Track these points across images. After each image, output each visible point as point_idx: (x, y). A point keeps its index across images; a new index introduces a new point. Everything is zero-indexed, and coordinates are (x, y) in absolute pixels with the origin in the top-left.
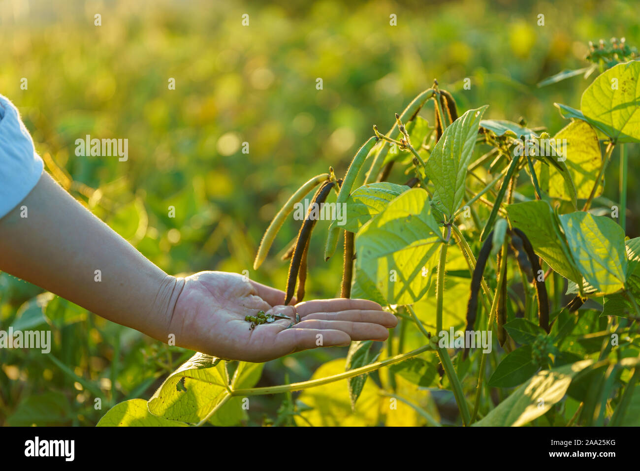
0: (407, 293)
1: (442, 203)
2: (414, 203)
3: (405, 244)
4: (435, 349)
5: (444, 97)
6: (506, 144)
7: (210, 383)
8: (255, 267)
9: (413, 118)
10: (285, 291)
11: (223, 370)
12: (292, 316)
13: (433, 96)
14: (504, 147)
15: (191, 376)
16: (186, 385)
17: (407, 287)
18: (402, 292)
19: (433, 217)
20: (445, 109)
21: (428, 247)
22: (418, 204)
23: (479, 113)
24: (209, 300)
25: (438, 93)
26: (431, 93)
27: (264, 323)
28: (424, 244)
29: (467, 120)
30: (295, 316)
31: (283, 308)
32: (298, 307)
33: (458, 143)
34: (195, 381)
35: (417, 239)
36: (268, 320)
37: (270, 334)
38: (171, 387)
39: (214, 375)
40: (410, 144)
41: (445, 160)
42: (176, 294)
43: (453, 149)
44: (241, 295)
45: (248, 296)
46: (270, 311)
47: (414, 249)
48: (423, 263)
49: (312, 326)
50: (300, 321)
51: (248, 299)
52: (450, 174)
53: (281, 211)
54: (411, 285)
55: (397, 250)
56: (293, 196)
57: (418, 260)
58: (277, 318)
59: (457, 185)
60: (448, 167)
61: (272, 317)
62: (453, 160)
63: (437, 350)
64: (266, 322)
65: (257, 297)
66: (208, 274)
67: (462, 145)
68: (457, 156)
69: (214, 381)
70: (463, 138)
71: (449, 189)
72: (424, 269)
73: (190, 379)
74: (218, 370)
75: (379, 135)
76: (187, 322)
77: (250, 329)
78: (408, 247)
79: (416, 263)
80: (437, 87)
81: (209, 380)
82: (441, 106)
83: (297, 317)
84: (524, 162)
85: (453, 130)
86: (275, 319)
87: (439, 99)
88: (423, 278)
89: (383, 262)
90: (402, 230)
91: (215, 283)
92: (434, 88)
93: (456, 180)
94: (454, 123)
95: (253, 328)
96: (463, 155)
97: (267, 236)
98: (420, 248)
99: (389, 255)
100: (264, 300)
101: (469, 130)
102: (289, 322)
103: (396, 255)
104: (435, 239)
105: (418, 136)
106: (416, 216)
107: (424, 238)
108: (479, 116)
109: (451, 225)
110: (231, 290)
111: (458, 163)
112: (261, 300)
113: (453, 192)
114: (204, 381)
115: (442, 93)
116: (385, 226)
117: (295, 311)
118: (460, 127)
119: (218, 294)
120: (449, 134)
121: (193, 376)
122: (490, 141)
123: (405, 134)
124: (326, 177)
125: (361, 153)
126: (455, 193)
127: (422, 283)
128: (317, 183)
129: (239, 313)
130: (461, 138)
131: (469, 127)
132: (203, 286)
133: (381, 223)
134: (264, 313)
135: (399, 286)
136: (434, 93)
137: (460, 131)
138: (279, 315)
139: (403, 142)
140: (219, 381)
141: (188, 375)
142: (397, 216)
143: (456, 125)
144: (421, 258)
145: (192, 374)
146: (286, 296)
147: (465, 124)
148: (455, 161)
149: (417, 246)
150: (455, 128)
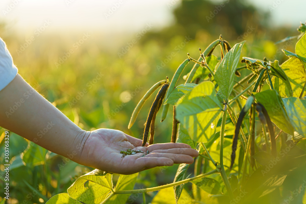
0: (203, 136)
1: (223, 94)
2: (207, 89)
3: (202, 110)
4: (219, 171)
5: (225, 44)
6: (257, 68)
7: (103, 186)
8: (129, 127)
9: (210, 55)
10: (142, 139)
11: (110, 181)
12: (145, 151)
13: (219, 43)
14: (256, 70)
15: (92, 180)
16: (89, 185)
17: (203, 133)
18: (200, 136)
19: (217, 98)
20: (226, 51)
21: (214, 113)
22: (209, 89)
23: (241, 44)
24: (102, 142)
25: (222, 42)
26: (219, 41)
27: (130, 155)
28: (212, 111)
29: (235, 49)
30: (146, 152)
31: (141, 148)
32: (149, 147)
33: (230, 61)
34: (94, 183)
35: (208, 108)
36: (132, 153)
37: (132, 160)
38: (81, 184)
39: (105, 182)
40: (206, 64)
41: (224, 71)
42: (85, 138)
43: (228, 65)
44: (119, 141)
45: (123, 141)
46: (134, 149)
47: (206, 113)
48: (212, 120)
49: (154, 156)
50: (149, 153)
51: (123, 143)
52: (226, 78)
53: (142, 99)
54: (206, 132)
55: (198, 112)
56: (148, 91)
57: (209, 119)
58: (137, 152)
59: (230, 82)
60: (226, 74)
61: (135, 152)
62: (228, 70)
63: (220, 172)
64: (131, 154)
65: (128, 142)
66: (103, 130)
67: (233, 61)
68: (230, 68)
69: (105, 185)
70: (233, 58)
71: (226, 86)
72: (212, 124)
73: (92, 182)
74: (107, 180)
75: (190, 59)
76: (90, 153)
77: (122, 157)
78: (204, 112)
79: (208, 121)
80: (222, 38)
81: (102, 184)
82: (223, 48)
83: (148, 152)
84: (266, 77)
85: (228, 56)
86: (136, 153)
87: (223, 45)
88: (212, 129)
89: (191, 118)
90: (200, 103)
91: (106, 134)
92: (220, 39)
93: (229, 80)
94: (229, 52)
95: (124, 157)
96: (233, 66)
97: (135, 111)
98: (210, 113)
99: (195, 115)
100: (131, 144)
101: (236, 54)
102: (143, 154)
103: (198, 115)
104: (218, 109)
105: (212, 65)
106: (208, 97)
107: (212, 108)
108: (241, 46)
109: (227, 104)
110: (114, 138)
111: (230, 71)
112: (130, 143)
113: (228, 86)
114: (100, 184)
115: (224, 42)
116: (192, 100)
117: (147, 149)
118: (232, 53)
119: (107, 140)
120: (226, 58)
121: (94, 181)
122: (248, 67)
123: (204, 59)
124: (165, 82)
125: (180, 67)
126: (229, 87)
127: (211, 132)
128: (160, 85)
129: (118, 150)
130: (232, 58)
131: (236, 52)
132: (99, 136)
133: (190, 98)
134: (131, 150)
135: (199, 132)
136: (220, 41)
137: (232, 55)
138: (138, 151)
139: (203, 62)
140: (107, 186)
141: (91, 180)
142: (199, 95)
143: (230, 53)
144: (210, 118)
145: (93, 179)
146: (143, 142)
147: (234, 51)
148: (229, 71)
149: (208, 112)
150: (229, 54)
